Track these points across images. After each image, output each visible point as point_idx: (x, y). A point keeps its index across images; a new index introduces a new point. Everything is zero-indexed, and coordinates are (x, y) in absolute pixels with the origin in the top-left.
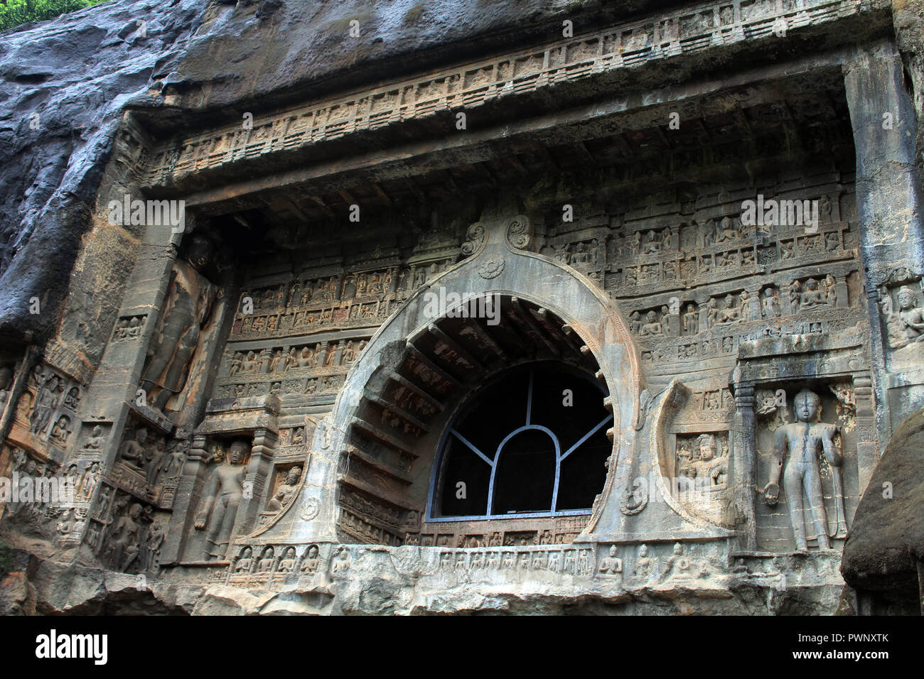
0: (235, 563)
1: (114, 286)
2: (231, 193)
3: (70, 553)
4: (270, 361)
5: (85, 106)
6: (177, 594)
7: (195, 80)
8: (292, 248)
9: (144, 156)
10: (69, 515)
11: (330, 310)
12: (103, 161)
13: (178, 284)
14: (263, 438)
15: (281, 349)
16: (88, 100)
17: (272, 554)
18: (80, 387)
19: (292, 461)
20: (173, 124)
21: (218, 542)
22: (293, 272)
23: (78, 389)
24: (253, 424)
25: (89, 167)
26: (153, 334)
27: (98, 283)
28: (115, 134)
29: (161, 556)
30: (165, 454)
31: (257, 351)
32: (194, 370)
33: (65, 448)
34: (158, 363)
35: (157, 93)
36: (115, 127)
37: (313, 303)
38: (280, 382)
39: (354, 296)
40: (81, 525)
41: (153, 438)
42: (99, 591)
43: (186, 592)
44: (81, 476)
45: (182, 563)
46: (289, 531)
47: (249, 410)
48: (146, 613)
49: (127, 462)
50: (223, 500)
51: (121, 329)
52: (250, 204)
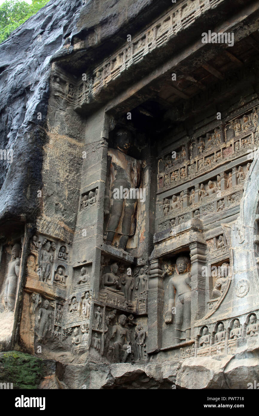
0: (198, 340)
1: (73, 175)
2: (131, 92)
3: (84, 357)
4: (188, 198)
5: (29, 72)
6: (162, 370)
7: (89, 27)
8: (184, 120)
9: (71, 89)
10: (78, 332)
11: (220, 151)
12: (46, 98)
13: (114, 164)
14: (196, 249)
15: (193, 188)
16: (30, 68)
17: (223, 327)
18: (66, 245)
19: (221, 260)
20: (83, 62)
21: (183, 330)
22: (188, 136)
23: (65, 247)
24: (187, 242)
25: (37, 103)
26: (105, 199)
27: (61, 175)
28: (49, 79)
29: (147, 347)
30: (133, 278)
31: (178, 194)
32: (139, 219)
33: (66, 287)
34: (113, 218)
35: (68, 45)
36: (48, 75)
37: (206, 151)
38: (198, 209)
39: (234, 136)
40: (86, 336)
41: (123, 269)
42: (108, 379)
43: (168, 367)
44: (79, 303)
45: (162, 349)
46: (231, 308)
47: (182, 233)
48: (143, 388)
49: (109, 288)
50: (180, 299)
51: (84, 202)
52: (147, 96)
